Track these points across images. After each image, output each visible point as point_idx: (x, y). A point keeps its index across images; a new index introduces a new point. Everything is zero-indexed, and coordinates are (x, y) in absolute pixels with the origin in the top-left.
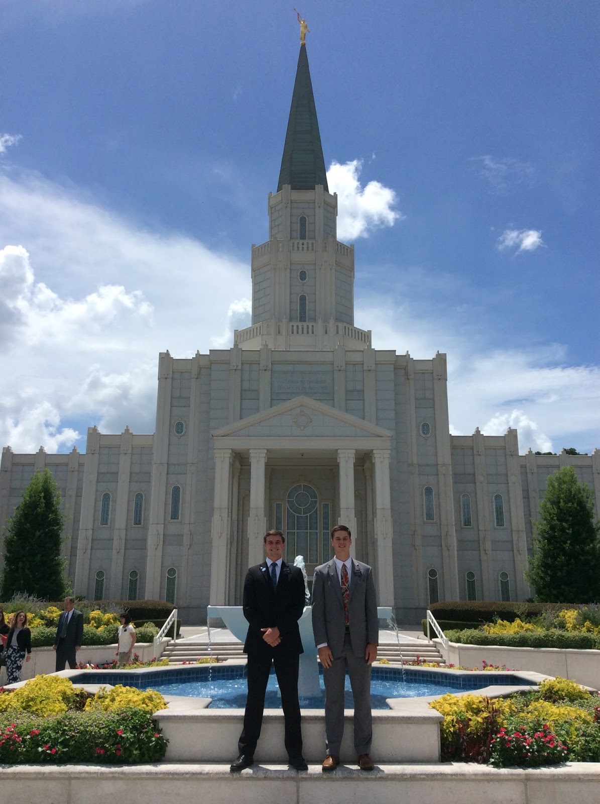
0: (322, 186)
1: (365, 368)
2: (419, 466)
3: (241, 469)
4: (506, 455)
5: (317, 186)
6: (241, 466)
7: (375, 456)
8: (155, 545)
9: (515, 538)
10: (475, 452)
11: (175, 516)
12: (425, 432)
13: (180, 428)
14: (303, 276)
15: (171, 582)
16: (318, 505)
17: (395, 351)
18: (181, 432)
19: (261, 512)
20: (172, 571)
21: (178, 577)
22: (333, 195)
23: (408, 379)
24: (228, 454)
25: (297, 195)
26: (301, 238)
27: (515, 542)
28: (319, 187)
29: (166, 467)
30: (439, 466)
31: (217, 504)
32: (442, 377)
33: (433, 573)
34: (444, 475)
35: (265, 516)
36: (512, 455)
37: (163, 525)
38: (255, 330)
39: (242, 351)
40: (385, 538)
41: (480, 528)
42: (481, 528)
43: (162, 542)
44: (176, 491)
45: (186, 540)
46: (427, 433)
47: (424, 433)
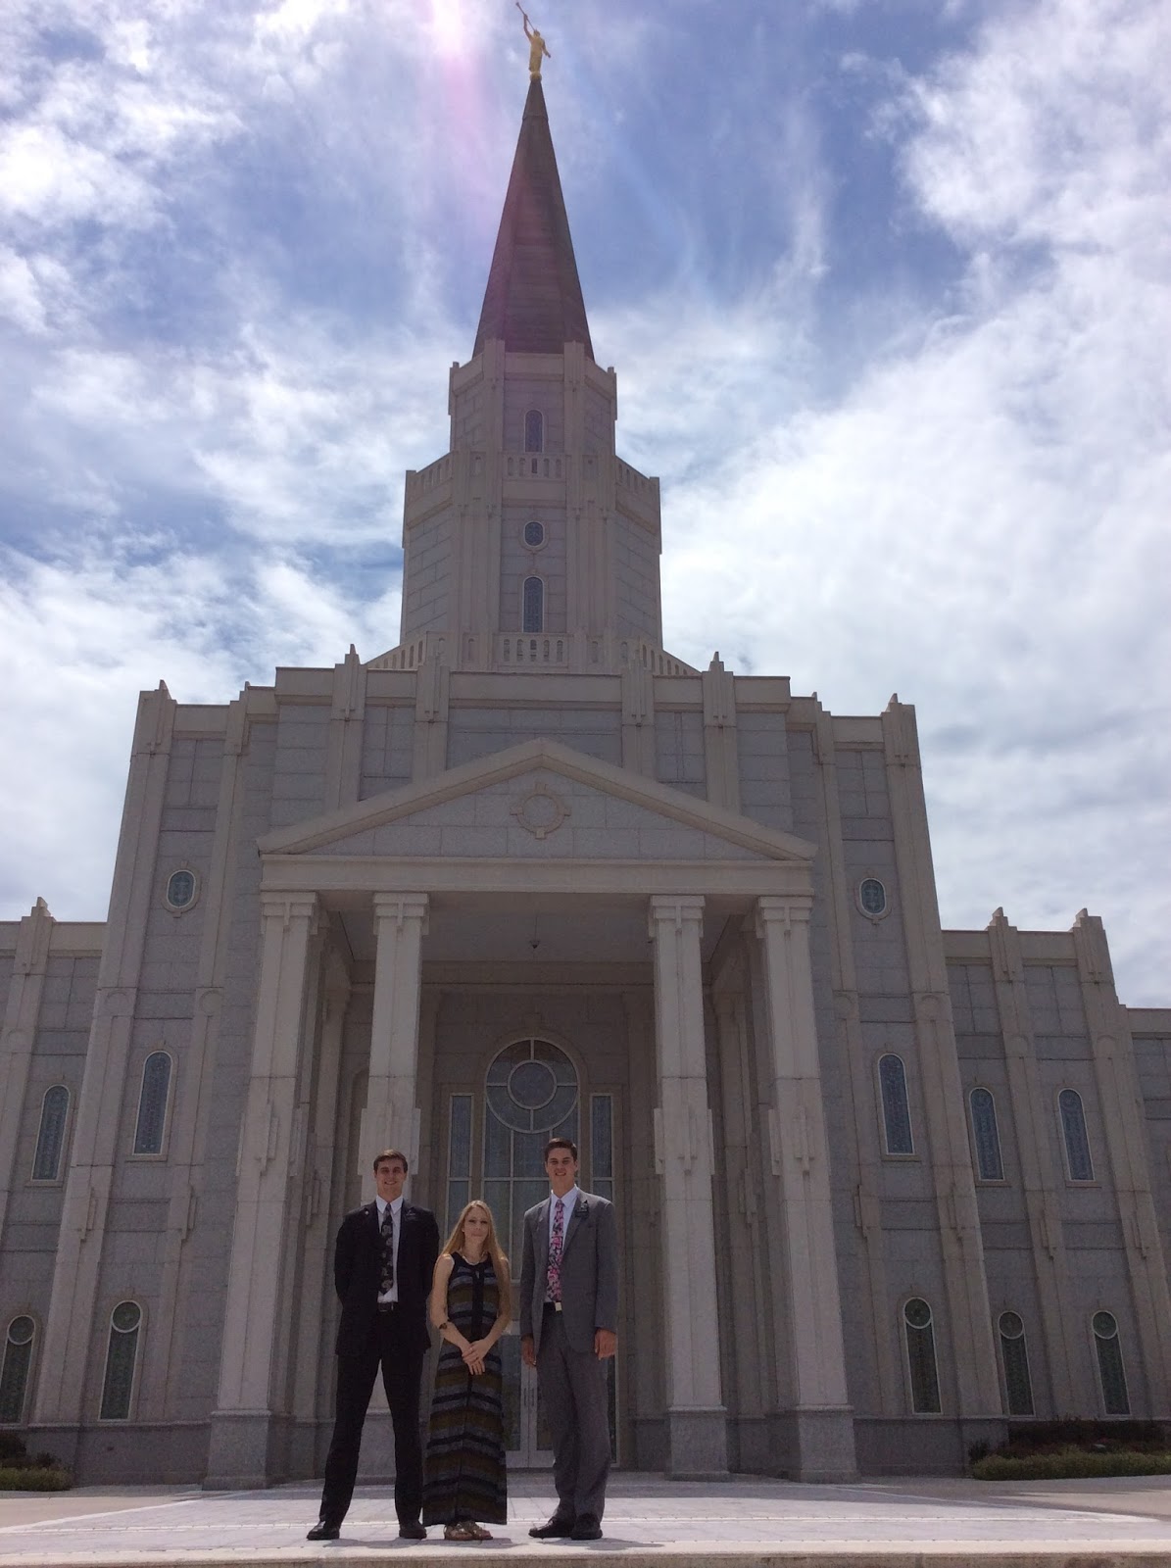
0: (582, 346)
1: (708, 720)
2: (861, 996)
3: (352, 995)
4: (1080, 983)
5: (567, 346)
6: (353, 983)
7: (767, 915)
8: (79, 1230)
9: (1125, 1213)
10: (998, 974)
11: (149, 1138)
12: (873, 905)
13: (182, 886)
14: (534, 534)
15: (122, 1346)
16: (578, 1101)
17: (789, 678)
18: (185, 900)
19: (406, 1090)
20: (126, 1312)
21: (146, 1330)
22: (606, 370)
23: (821, 764)
24: (305, 906)
25: (520, 363)
26: (530, 448)
27: (1126, 1223)
28: (572, 348)
29: (134, 997)
30: (917, 997)
31: (260, 1065)
32: (909, 763)
33: (917, 1311)
34: (933, 1021)
35: (418, 1103)
36: (1097, 983)
37: (110, 1169)
38: (407, 654)
39: (368, 671)
40: (806, 1174)
41: (1028, 1185)
42: (1031, 1184)
43: (101, 1223)
44: (158, 1065)
45: (176, 1217)
46: (877, 908)
47: (869, 908)
